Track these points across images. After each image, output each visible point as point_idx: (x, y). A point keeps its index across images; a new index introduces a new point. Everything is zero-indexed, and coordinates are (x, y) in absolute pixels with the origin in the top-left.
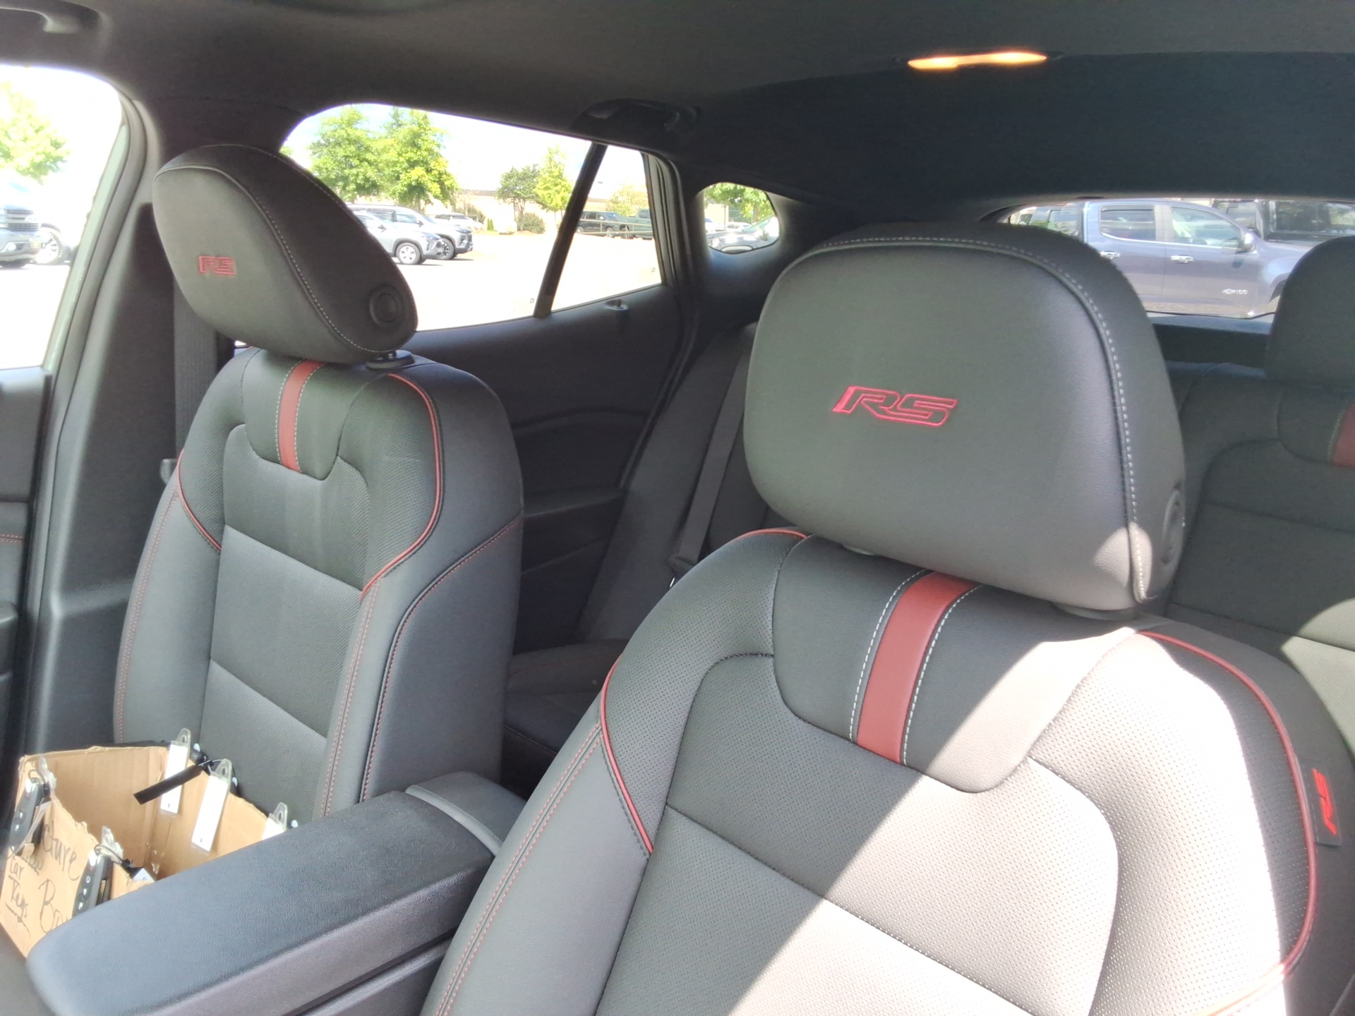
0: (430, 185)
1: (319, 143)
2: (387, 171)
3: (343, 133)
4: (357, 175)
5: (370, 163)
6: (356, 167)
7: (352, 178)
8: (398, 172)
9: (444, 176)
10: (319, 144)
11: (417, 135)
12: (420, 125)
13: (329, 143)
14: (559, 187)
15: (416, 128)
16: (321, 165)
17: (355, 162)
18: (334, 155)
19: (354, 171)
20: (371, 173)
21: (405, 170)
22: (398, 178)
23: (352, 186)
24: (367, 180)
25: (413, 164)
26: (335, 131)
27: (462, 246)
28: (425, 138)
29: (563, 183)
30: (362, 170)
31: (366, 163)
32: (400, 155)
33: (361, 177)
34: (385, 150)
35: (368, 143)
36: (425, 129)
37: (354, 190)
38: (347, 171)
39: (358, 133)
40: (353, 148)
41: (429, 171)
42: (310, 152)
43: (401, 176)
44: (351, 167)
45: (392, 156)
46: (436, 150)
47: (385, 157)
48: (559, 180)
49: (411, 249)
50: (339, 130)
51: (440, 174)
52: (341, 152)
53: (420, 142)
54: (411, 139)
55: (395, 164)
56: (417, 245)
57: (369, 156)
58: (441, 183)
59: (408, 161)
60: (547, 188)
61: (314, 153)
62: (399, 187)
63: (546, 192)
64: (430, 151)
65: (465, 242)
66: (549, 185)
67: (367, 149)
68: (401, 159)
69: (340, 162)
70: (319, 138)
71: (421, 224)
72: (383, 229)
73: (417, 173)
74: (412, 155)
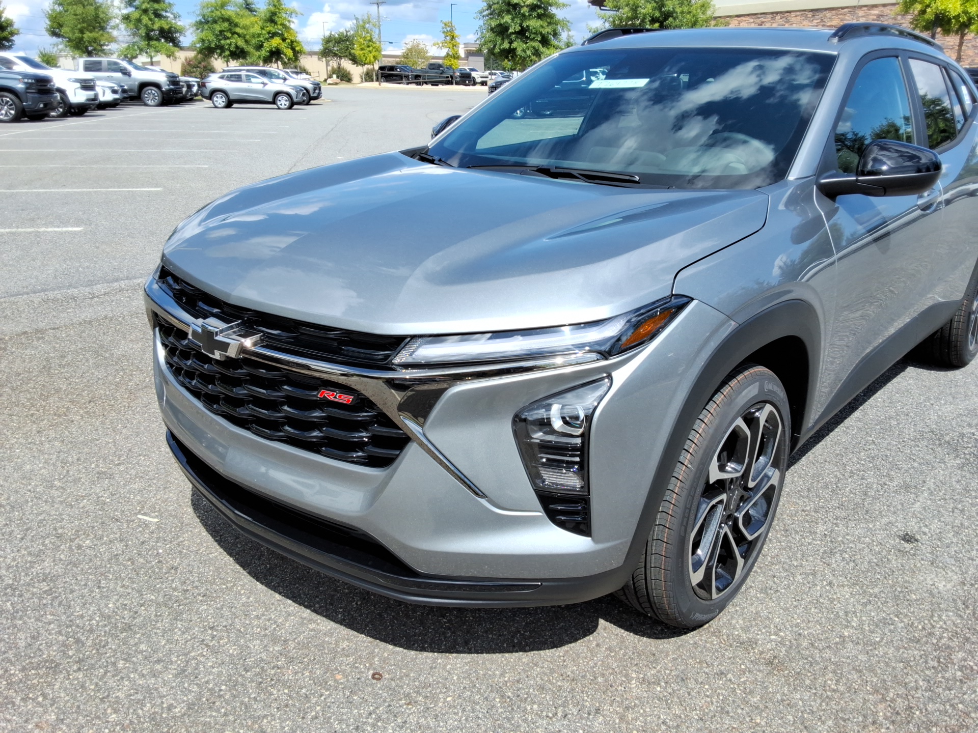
0: (285, 50)
1: (200, 20)
2: (254, 41)
3: (218, 13)
4: (230, 44)
5: (239, 35)
6: (228, 38)
7: (227, 47)
8: (261, 41)
9: (295, 44)
10: (200, 23)
11: (274, 14)
12: (275, 6)
13: (208, 22)
14: (371, 48)
15: (272, 9)
16: (204, 38)
17: (229, 35)
18: (213, 30)
19: (228, 41)
20: (241, 43)
21: (267, 39)
22: (262, 46)
23: (227, 53)
24: (237, 47)
25: (273, 35)
26: (213, 12)
27: (315, 95)
28: (280, 15)
29: (374, 45)
30: (234, 41)
31: (236, 36)
32: (262, 29)
33: (233, 46)
34: (253, 25)
35: (237, 20)
36: (279, 9)
37: (229, 55)
38: (223, 42)
39: (230, 13)
40: (226, 24)
41: (284, 40)
42: (195, 28)
43: (265, 44)
44: (225, 38)
45: (256, 29)
46: (288, 24)
47: (252, 30)
48: (371, 43)
49: (285, 98)
50: (215, 11)
51: (292, 42)
52: (218, 28)
53: (276, 19)
54: (270, 16)
55: (259, 35)
56: (288, 94)
57: (238, 30)
58: (293, 49)
59: (269, 33)
60: (362, 49)
61: (198, 29)
62: (264, 53)
63: (361, 52)
64: (283, 25)
65: (317, 91)
66: (363, 47)
67: (236, 25)
68: (264, 32)
69: (217, 36)
70: (201, 18)
71: (285, 79)
72: (265, 84)
73: (276, 42)
74: (271, 28)
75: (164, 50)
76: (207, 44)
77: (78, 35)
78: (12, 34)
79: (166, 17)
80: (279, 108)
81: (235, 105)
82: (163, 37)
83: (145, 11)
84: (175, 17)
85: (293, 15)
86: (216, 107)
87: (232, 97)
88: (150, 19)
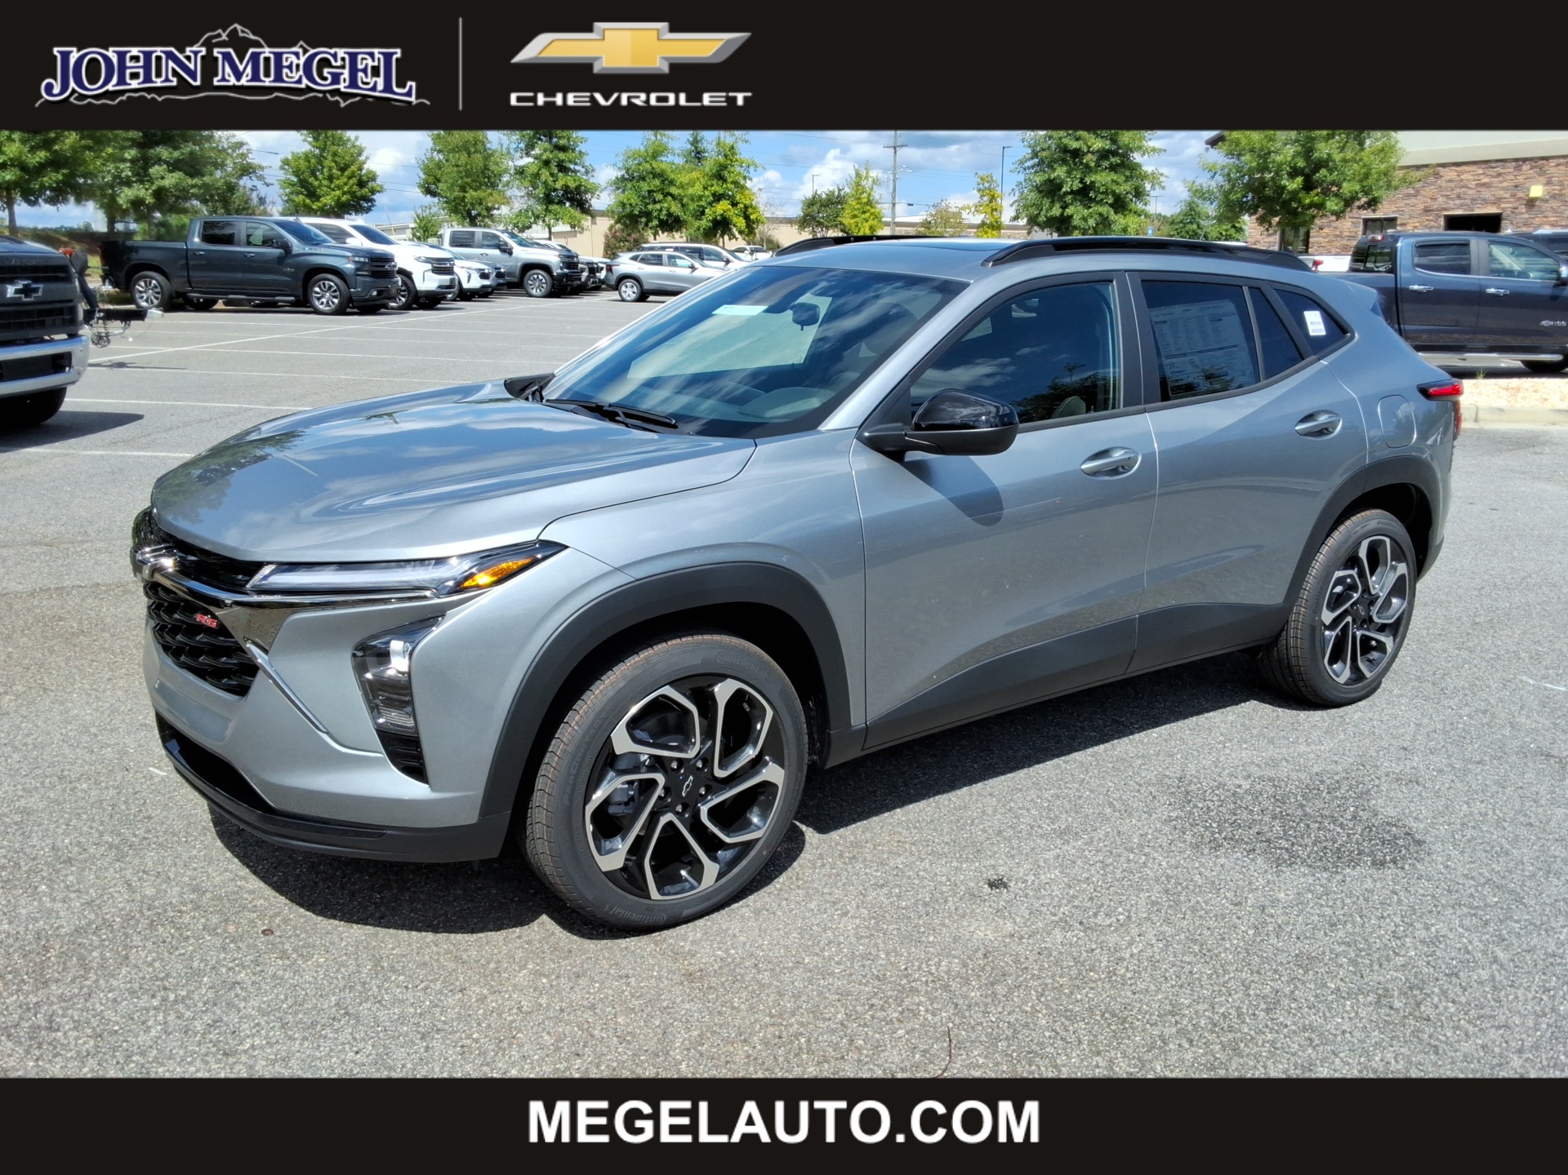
0: (735, 219)
1: (623, 176)
2: (692, 206)
3: (648, 166)
4: (661, 210)
5: (674, 197)
6: (660, 202)
7: (655, 214)
8: (702, 206)
9: (750, 210)
10: (623, 179)
11: (723, 167)
12: (726, 156)
13: (633, 178)
14: (868, 214)
15: (721, 159)
16: (625, 201)
17: (659, 197)
18: (638, 190)
19: (658, 206)
20: (675, 209)
21: (710, 204)
22: (703, 213)
23: (655, 222)
24: (670, 215)
25: (718, 198)
26: (640, 164)
28: (732, 170)
29: (873, 211)
30: (666, 205)
31: (670, 198)
32: (705, 188)
33: (664, 212)
34: (692, 183)
35: (672, 176)
36: (731, 160)
37: (657, 226)
38: (650, 207)
39: (663, 166)
40: (657, 182)
41: (734, 204)
42: (613, 187)
43: (707, 210)
44: (655, 202)
45: (697, 189)
46: (742, 182)
47: (691, 191)
48: (868, 207)
50: (644, 164)
51: (746, 207)
52: (645, 187)
53: (726, 173)
54: (717, 171)
55: (700, 198)
57: (673, 190)
58: (747, 217)
59: (714, 195)
60: (855, 216)
61: (618, 188)
62: (705, 223)
63: (852, 221)
64: (736, 183)
66: (856, 213)
67: (672, 183)
68: (707, 193)
69: (644, 197)
70: (623, 172)
71: (728, 262)
72: (693, 268)
73: (723, 207)
74: (717, 188)
75: (566, 218)
76: (628, 210)
77: (457, 193)
78: (373, 192)
79: (575, 172)
81: (652, 298)
82: (568, 199)
83: (547, 163)
84: (587, 172)
85: (752, 169)
86: (623, 300)
87: (646, 287)
88: (552, 175)
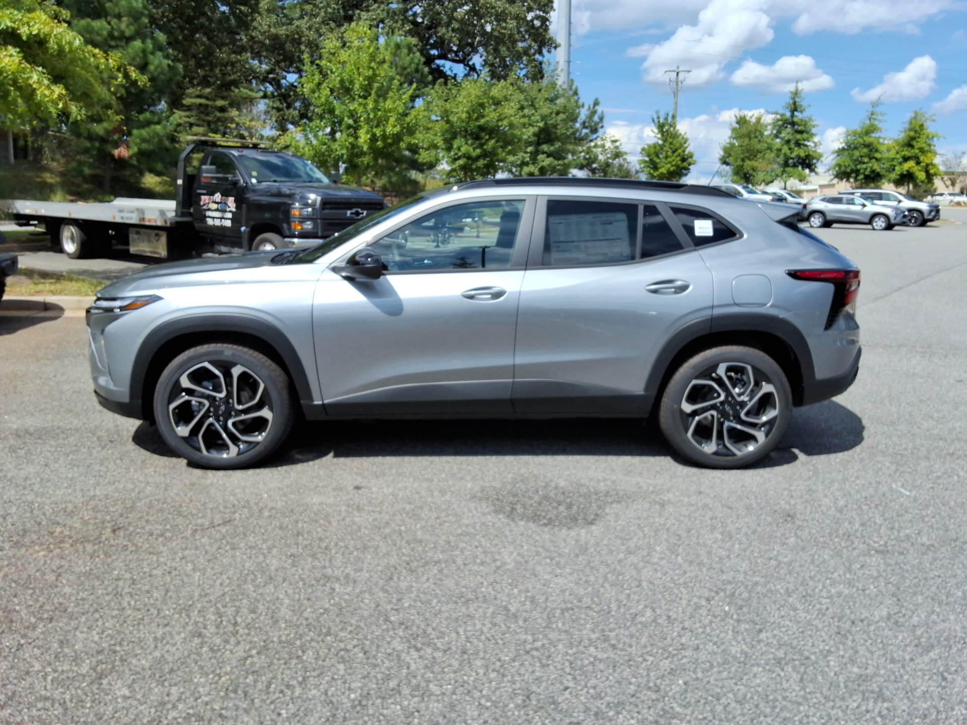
0: (918, 173)
2: (887, 165)
3: (861, 140)
4: (866, 169)
5: (877, 159)
7: (862, 171)
8: (894, 165)
9: (930, 167)
10: (843, 149)
11: (913, 139)
12: (916, 131)
13: (850, 148)
15: (912, 134)
16: (842, 163)
17: (866, 160)
18: (851, 156)
19: (864, 166)
20: (876, 167)
21: (900, 163)
22: (894, 170)
23: (861, 177)
24: (873, 171)
25: (906, 159)
26: (856, 139)
27: (930, 217)
28: (919, 140)
30: (870, 165)
31: (874, 160)
32: (898, 153)
33: (869, 170)
34: (889, 150)
35: (877, 146)
36: (919, 134)
38: (859, 167)
39: (871, 140)
40: (866, 150)
41: (918, 163)
42: (836, 155)
43: (897, 168)
44: (864, 163)
45: (892, 154)
46: (927, 148)
47: (887, 155)
49: (882, 219)
50: (859, 139)
51: (928, 165)
52: (857, 153)
53: (914, 143)
54: (908, 141)
55: (893, 159)
56: (886, 216)
57: (877, 155)
58: (927, 172)
59: (903, 157)
61: (838, 155)
62: (895, 175)
64: (921, 149)
65: (933, 214)
67: (877, 151)
68: (898, 156)
69: (855, 161)
73: (907, 166)
74: (907, 152)
75: (796, 176)
76: (843, 169)
77: (739, 163)
78: (690, 164)
79: (806, 146)
80: (874, 229)
81: (835, 225)
82: (800, 163)
83: (788, 142)
84: (816, 146)
85: (935, 139)
87: (828, 218)
88: (790, 149)
